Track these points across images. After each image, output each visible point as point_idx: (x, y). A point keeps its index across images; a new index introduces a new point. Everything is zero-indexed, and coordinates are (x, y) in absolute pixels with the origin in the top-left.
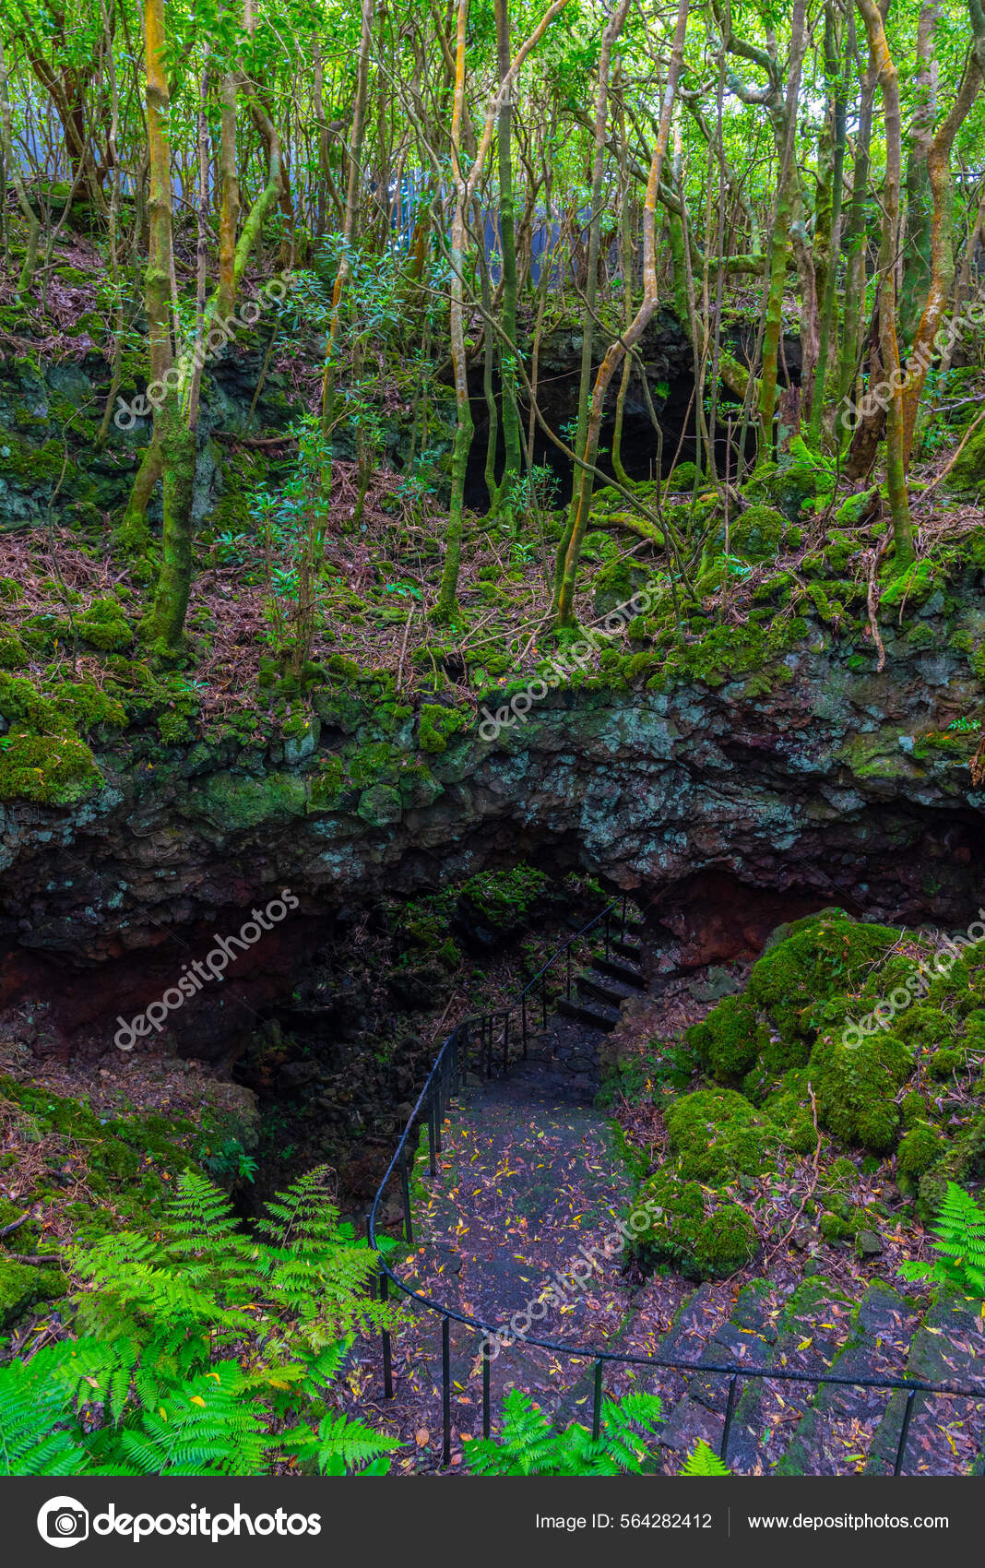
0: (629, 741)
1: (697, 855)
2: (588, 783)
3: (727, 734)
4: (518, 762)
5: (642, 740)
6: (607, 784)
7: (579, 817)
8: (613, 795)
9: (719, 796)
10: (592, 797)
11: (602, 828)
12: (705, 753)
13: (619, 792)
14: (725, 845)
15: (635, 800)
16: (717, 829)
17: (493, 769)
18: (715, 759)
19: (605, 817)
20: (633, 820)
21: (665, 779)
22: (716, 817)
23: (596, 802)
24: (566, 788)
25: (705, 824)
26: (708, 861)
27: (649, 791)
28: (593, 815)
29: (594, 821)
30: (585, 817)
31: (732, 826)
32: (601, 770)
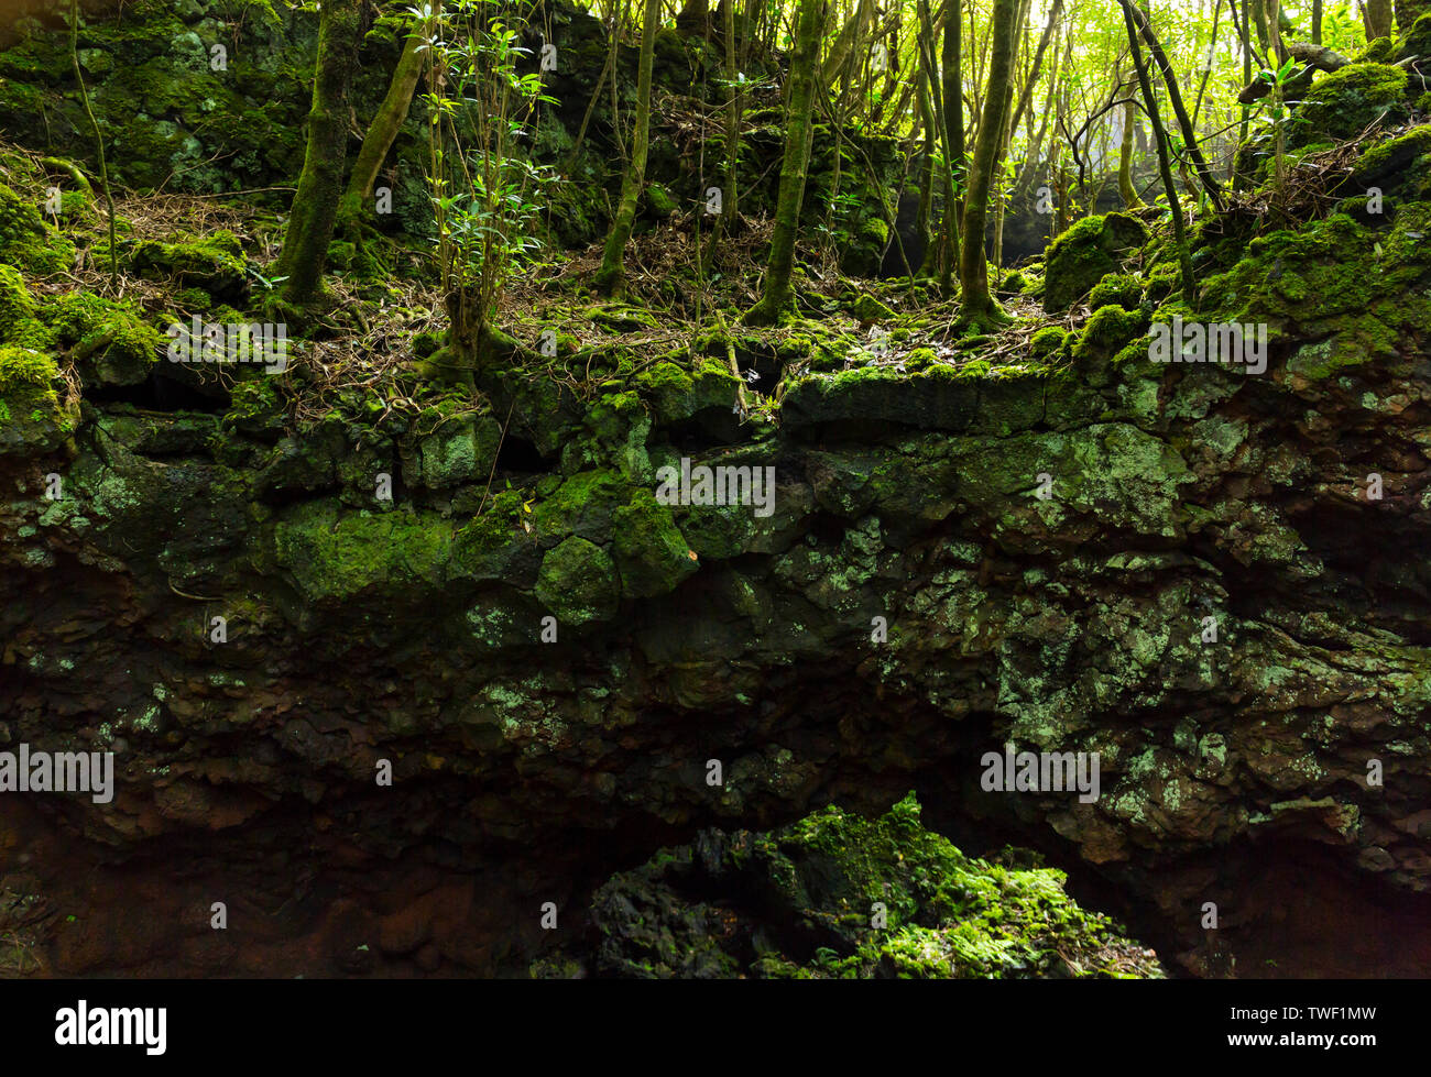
0: (1083, 499)
1: (1255, 790)
2: (1010, 611)
3: (1305, 482)
4: (858, 539)
5: (1111, 494)
6: (1048, 611)
7: (995, 687)
8: (1061, 637)
9: (1296, 646)
10: (1013, 639)
11: (1041, 712)
12: (1252, 529)
13: (1073, 630)
14: (1314, 770)
15: (1107, 645)
16: (1295, 728)
17: (814, 557)
18: (1277, 543)
19: (1047, 692)
20: (1101, 688)
21: (1171, 598)
22: (1292, 698)
23: (1028, 651)
24: (963, 613)
25: (1267, 715)
26: (1277, 806)
27: (1134, 623)
28: (1022, 683)
29: (1025, 698)
30: (1005, 687)
31: (1329, 721)
32: (1033, 577)
